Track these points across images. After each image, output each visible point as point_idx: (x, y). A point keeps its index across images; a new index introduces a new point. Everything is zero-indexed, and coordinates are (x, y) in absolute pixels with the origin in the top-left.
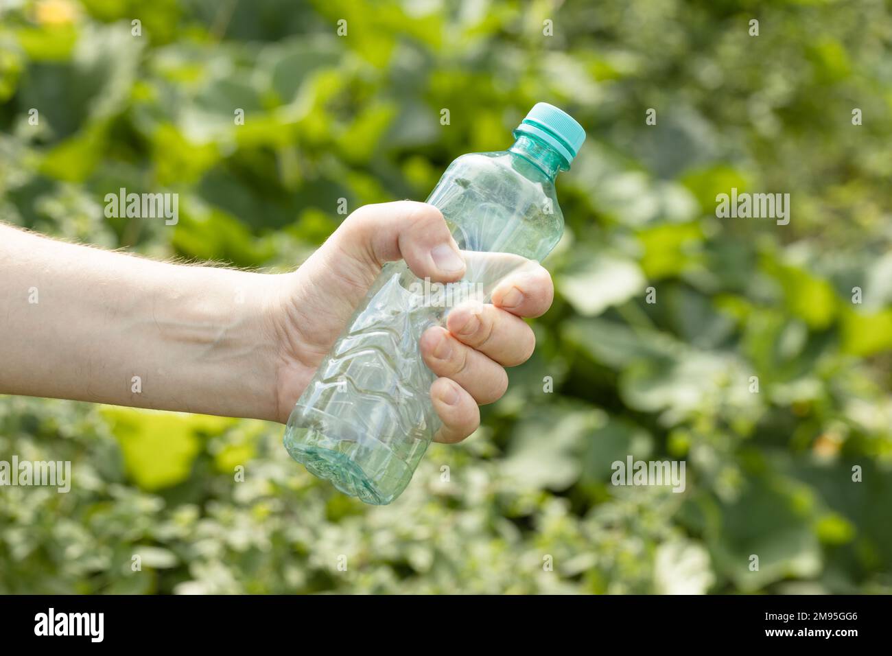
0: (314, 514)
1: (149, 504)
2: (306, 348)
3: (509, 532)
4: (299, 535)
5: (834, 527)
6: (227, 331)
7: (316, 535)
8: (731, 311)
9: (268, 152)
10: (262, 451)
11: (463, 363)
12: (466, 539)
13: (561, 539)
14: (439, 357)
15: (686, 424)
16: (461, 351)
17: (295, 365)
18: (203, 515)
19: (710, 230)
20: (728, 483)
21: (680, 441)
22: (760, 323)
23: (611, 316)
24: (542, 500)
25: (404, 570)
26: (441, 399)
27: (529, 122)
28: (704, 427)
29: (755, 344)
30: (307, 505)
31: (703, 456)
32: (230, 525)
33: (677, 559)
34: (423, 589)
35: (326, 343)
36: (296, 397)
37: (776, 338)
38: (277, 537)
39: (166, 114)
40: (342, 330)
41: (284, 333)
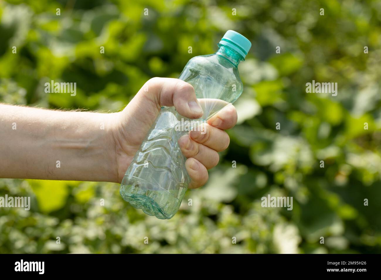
0: (124, 221)
1: (51, 222)
2: (129, 148)
3: (209, 223)
4: (117, 231)
5: (348, 212)
6: (91, 142)
7: (125, 230)
8: (296, 118)
9: (89, 60)
10: (98, 193)
11: (198, 151)
12: (190, 228)
13: (230, 224)
14: (188, 149)
15: (282, 170)
16: (196, 145)
17: (124, 156)
18: (74, 224)
19: (285, 83)
20: (302, 195)
21: (279, 178)
22: (310, 123)
23: (246, 124)
24: (221, 207)
25: (164, 243)
26: (191, 168)
27: (225, 40)
28: (290, 171)
29: (308, 132)
30: (121, 217)
31: (291, 184)
32: (86, 228)
33: (283, 231)
34: (173, 251)
35: (138, 145)
36: (125, 171)
37: (317, 129)
38: (108, 232)
39: (43, 43)
40: (145, 138)
41: (118, 141)
